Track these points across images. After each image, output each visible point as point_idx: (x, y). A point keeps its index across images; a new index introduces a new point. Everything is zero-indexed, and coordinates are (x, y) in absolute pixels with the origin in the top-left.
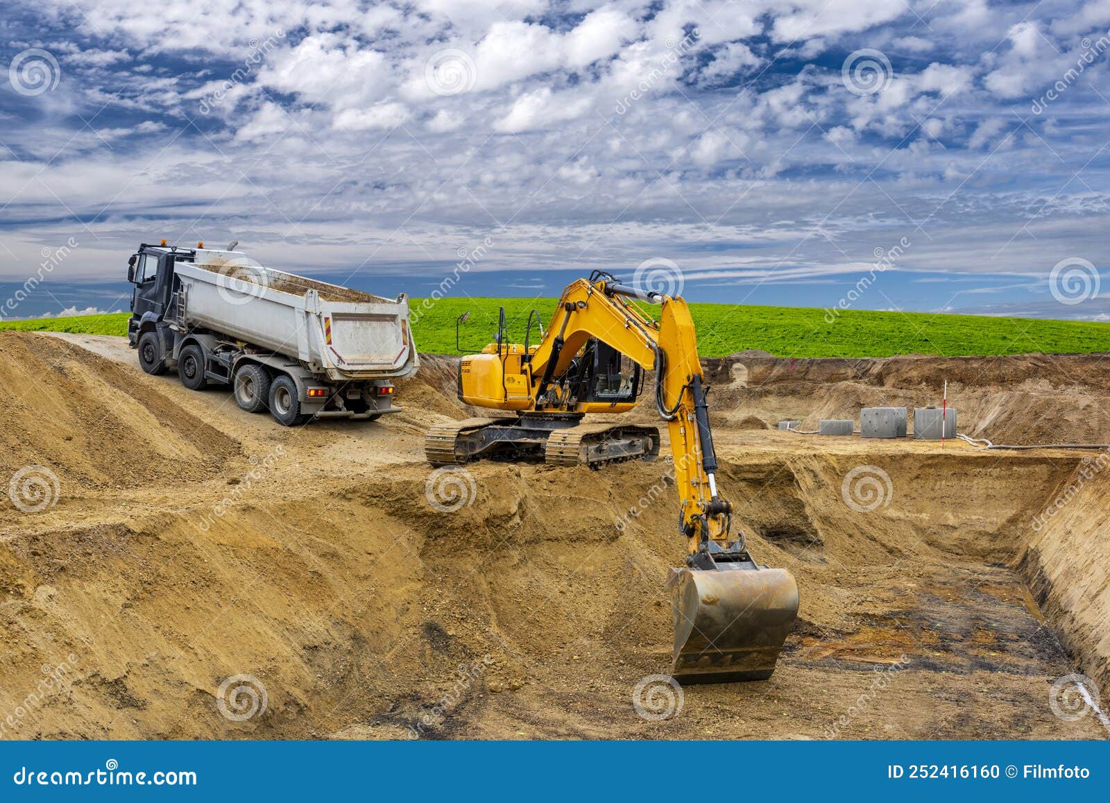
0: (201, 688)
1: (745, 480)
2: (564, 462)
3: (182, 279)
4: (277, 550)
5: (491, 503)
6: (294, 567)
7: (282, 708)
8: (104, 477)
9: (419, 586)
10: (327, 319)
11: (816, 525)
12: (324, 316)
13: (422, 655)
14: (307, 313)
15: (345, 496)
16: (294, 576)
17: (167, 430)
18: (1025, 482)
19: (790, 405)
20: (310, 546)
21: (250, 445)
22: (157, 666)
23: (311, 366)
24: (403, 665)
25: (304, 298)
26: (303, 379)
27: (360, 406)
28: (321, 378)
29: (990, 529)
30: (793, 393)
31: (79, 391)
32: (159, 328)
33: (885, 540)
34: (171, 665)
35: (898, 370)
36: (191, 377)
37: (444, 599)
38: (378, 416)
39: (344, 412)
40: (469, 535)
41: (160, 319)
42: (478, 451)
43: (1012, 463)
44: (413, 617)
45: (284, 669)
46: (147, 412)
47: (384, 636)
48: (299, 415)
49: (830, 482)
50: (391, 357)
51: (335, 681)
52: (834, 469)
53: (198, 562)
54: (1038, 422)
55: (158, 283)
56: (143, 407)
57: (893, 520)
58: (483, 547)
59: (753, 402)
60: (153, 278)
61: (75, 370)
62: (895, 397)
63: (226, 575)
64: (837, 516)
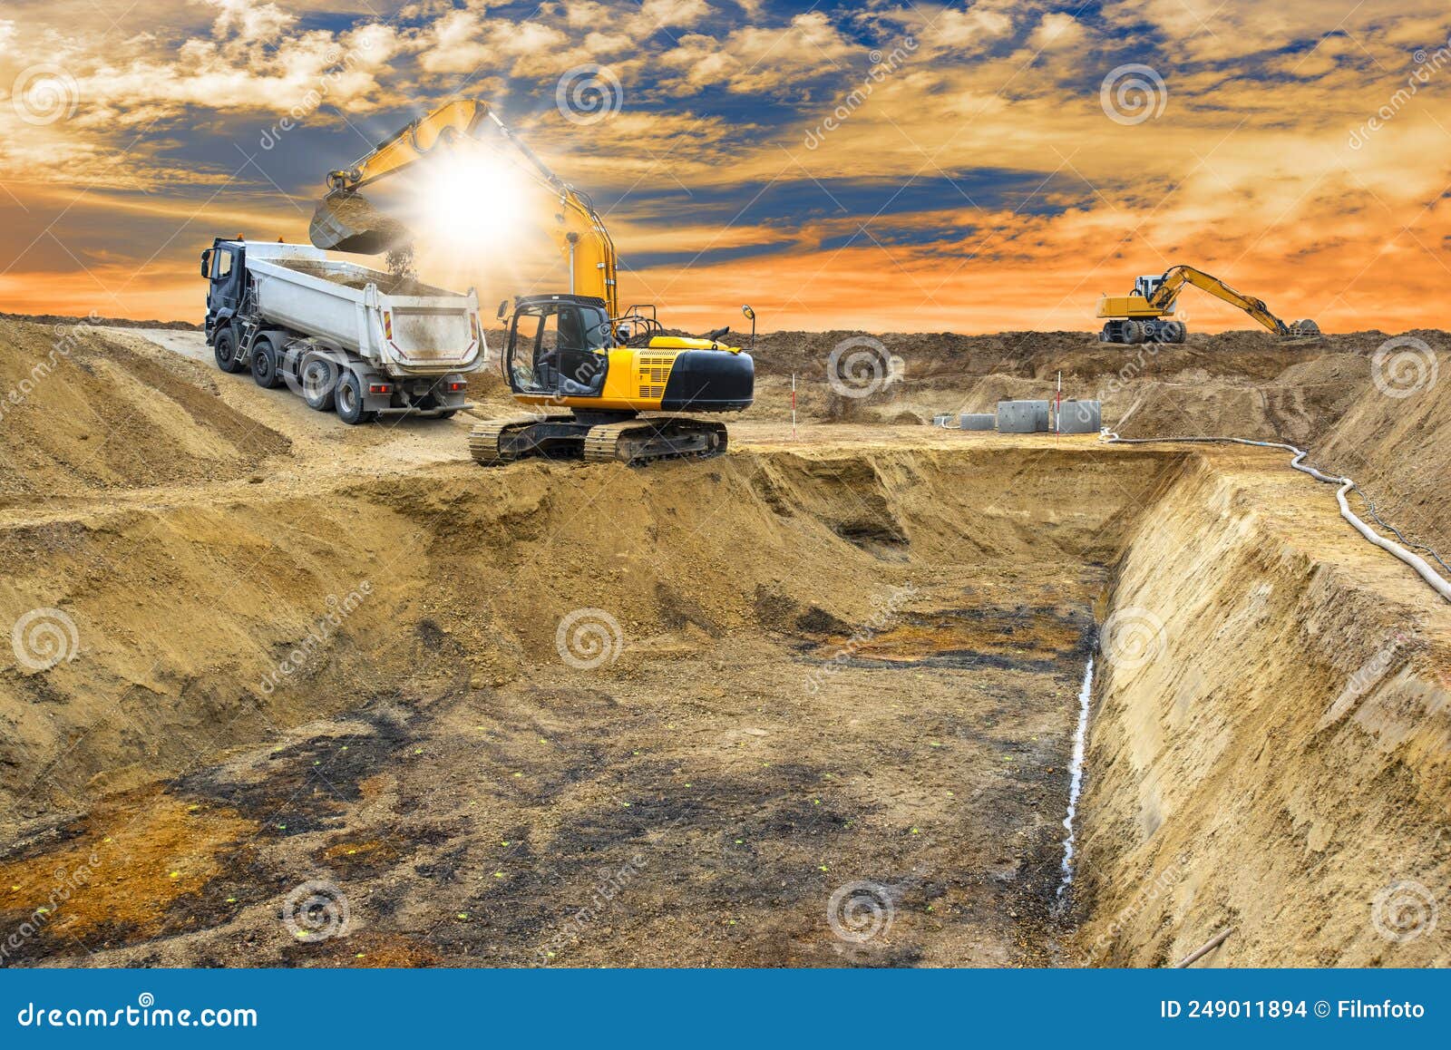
0: (139, 682)
1: (821, 476)
2: (601, 459)
3: (254, 274)
4: (263, 547)
5: (511, 500)
6: (279, 564)
7: (236, 703)
8: (115, 476)
9: (423, 584)
10: (386, 313)
11: (902, 522)
12: (383, 310)
13: (413, 651)
14: (367, 307)
15: (349, 493)
16: (277, 574)
17: (202, 429)
18: (1131, 478)
19: (948, 399)
20: (303, 544)
21: (301, 443)
22: (90, 661)
23: (372, 361)
24: (390, 663)
25: (363, 292)
26: (366, 375)
27: (429, 402)
28: (383, 374)
29: (1093, 527)
30: (952, 386)
31: (105, 390)
32: (234, 324)
33: (980, 538)
34: (107, 660)
35: (1050, 361)
36: (264, 375)
37: (445, 595)
38: (453, 412)
39: (410, 409)
40: (481, 532)
41: (234, 316)
42: (528, 448)
43: (1118, 457)
44: (411, 615)
45: (245, 665)
46: (182, 410)
47: (373, 634)
48: (362, 412)
49: (927, 479)
50: (461, 350)
51: (304, 677)
52: (934, 464)
53: (164, 559)
54: (1159, 415)
55: (232, 280)
56: (178, 405)
57: (992, 518)
58: (497, 544)
59: (908, 396)
60: (229, 274)
61: (103, 368)
62: (1044, 389)
63: (193, 571)
64: (927, 513)
